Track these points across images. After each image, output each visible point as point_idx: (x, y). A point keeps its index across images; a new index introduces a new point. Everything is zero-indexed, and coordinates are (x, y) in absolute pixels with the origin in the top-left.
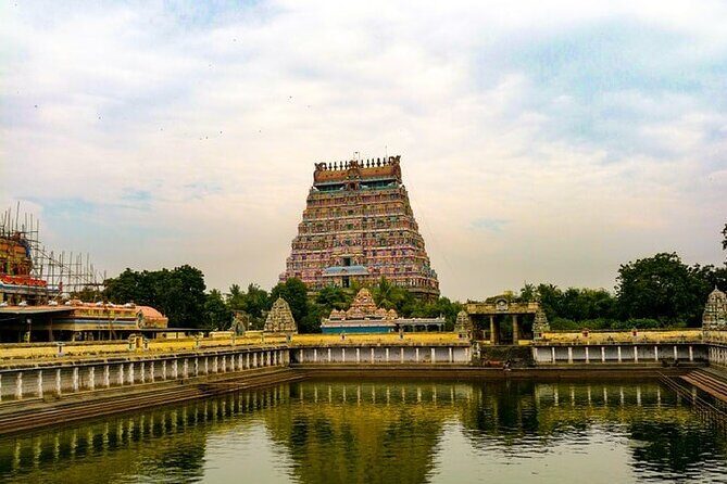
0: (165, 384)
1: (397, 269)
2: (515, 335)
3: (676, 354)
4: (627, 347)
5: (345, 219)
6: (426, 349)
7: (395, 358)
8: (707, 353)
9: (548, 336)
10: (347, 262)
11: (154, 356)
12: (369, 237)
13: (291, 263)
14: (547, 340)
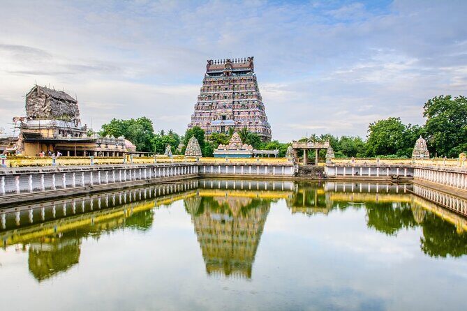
0: (141, 182)
1: (250, 123)
2: (316, 160)
3: (398, 173)
4: (374, 168)
5: (223, 93)
6: (271, 167)
7: (254, 172)
8: (413, 172)
9: (333, 161)
10: (224, 118)
11: (136, 166)
12: (236, 104)
13: (194, 118)
14: (333, 163)
